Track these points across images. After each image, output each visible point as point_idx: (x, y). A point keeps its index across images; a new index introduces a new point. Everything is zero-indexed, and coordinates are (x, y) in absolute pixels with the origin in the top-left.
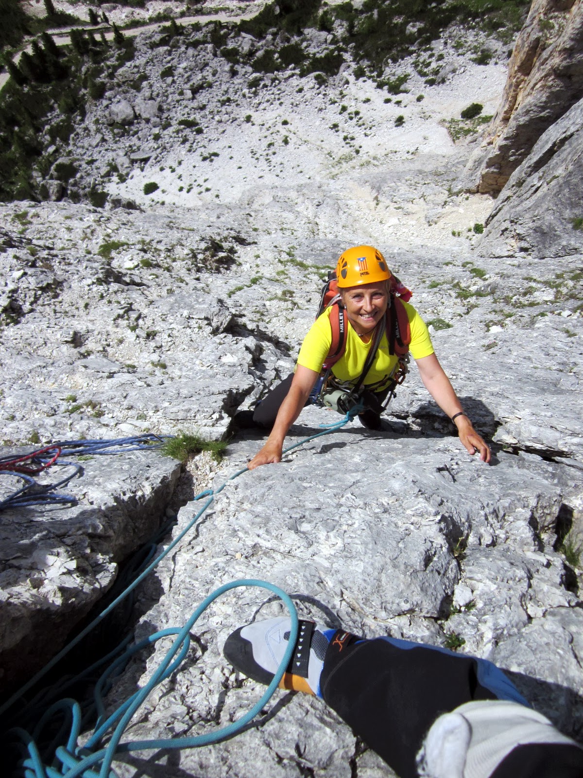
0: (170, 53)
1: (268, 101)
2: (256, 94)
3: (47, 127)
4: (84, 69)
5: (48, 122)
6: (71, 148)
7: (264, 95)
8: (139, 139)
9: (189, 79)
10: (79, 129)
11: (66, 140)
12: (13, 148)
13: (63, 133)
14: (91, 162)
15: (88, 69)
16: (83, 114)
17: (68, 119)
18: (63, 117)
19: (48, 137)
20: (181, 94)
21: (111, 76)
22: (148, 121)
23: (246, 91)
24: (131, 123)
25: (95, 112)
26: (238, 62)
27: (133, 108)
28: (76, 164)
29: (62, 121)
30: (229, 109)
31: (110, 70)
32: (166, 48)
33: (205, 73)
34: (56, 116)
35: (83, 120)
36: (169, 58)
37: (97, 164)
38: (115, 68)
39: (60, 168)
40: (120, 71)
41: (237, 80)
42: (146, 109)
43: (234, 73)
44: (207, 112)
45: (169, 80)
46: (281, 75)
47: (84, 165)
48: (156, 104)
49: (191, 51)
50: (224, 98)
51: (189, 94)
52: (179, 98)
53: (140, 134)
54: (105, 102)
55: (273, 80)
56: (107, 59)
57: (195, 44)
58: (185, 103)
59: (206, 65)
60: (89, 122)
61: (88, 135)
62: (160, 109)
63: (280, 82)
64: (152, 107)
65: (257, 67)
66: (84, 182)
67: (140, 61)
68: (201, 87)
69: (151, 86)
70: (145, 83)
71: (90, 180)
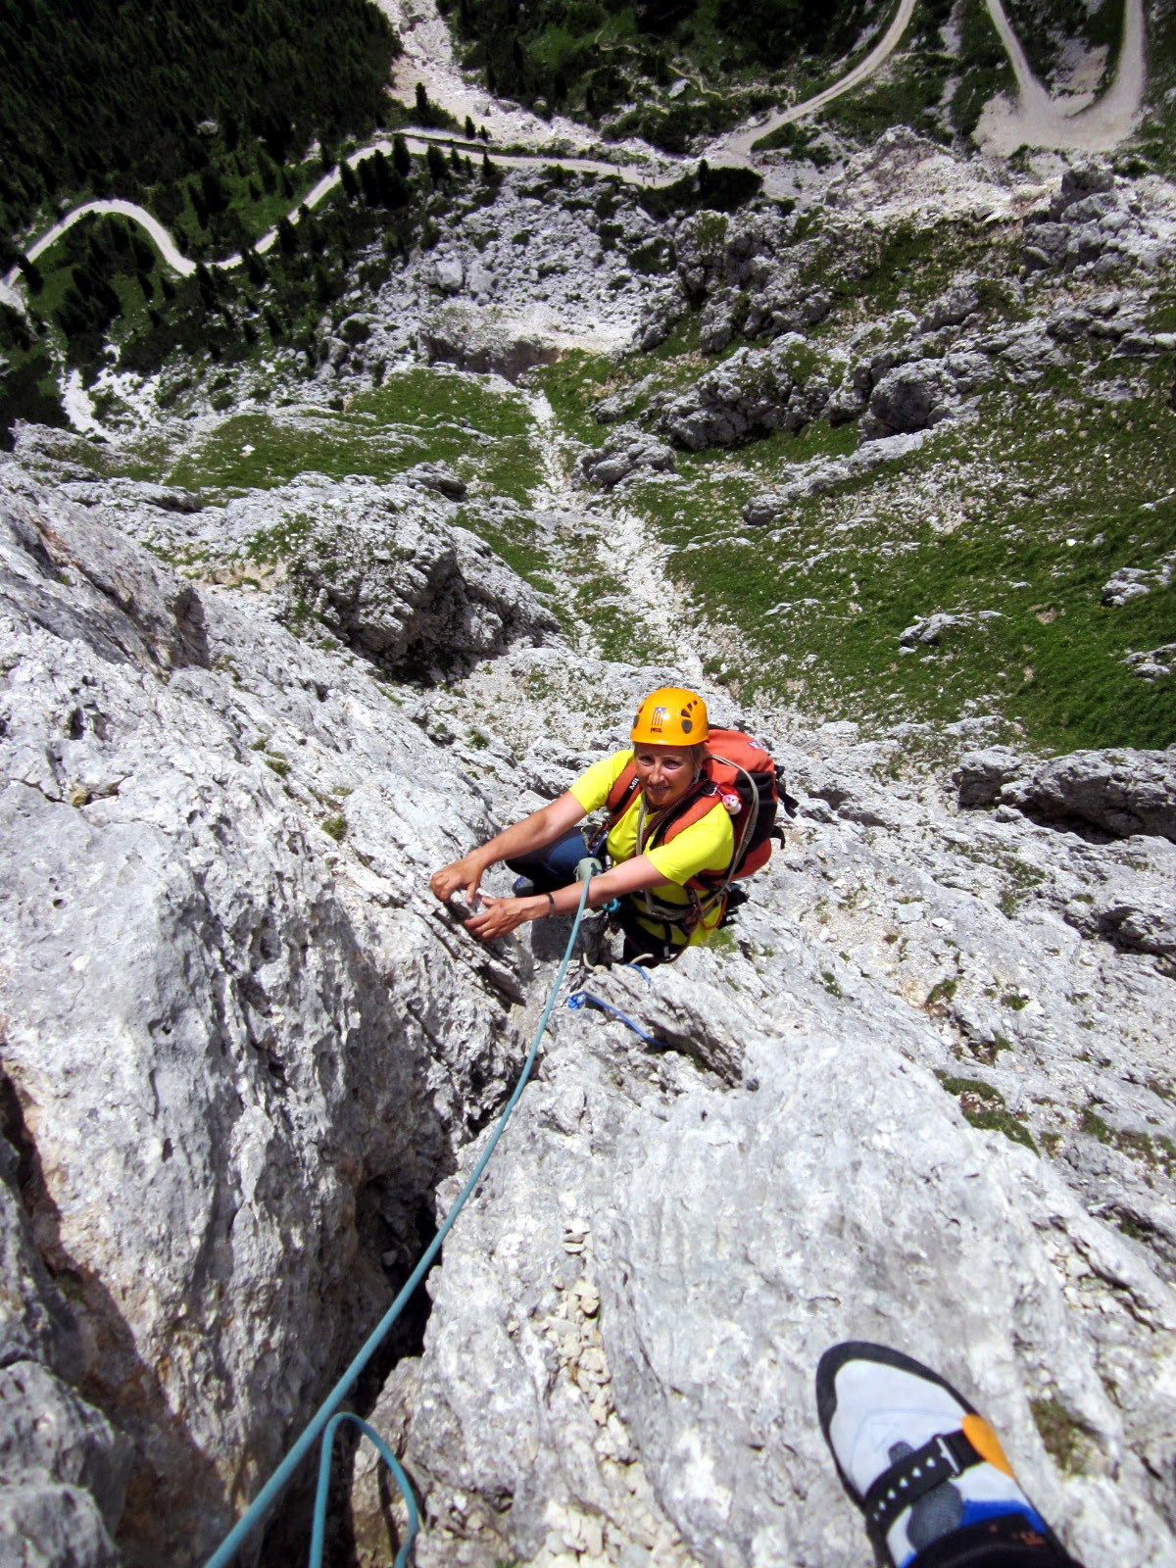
0: (538, 210)
2: (613, 298)
3: (361, 264)
4: (431, 198)
5: (362, 257)
6: (377, 300)
7: (623, 302)
9: (543, 255)
10: (395, 280)
11: (375, 288)
13: (376, 278)
14: (390, 329)
15: (436, 200)
16: (406, 262)
17: (388, 262)
18: (383, 256)
19: (356, 277)
20: (526, 271)
21: (457, 220)
22: (474, 295)
23: (602, 291)
24: (453, 292)
25: (423, 264)
26: (614, 247)
27: (466, 270)
28: (372, 326)
29: (380, 261)
30: (574, 309)
31: (459, 213)
32: (536, 201)
33: (568, 251)
34: (374, 253)
35: (402, 269)
36: (534, 217)
37: (396, 333)
38: (467, 210)
39: (352, 325)
40: (470, 217)
41: (599, 274)
42: (478, 279)
43: (599, 262)
45: (520, 248)
46: (656, 281)
47: (382, 331)
48: (492, 276)
49: (565, 216)
50: (574, 293)
51: (534, 274)
52: (522, 276)
54: (435, 255)
55: (644, 285)
56: (462, 194)
57: (572, 207)
58: (526, 284)
59: (574, 240)
60: (407, 276)
61: (402, 291)
62: (495, 284)
64: (486, 278)
65: (633, 262)
66: (373, 352)
67: (499, 210)
68: (552, 270)
69: (497, 250)
70: (491, 243)
71: (382, 351)
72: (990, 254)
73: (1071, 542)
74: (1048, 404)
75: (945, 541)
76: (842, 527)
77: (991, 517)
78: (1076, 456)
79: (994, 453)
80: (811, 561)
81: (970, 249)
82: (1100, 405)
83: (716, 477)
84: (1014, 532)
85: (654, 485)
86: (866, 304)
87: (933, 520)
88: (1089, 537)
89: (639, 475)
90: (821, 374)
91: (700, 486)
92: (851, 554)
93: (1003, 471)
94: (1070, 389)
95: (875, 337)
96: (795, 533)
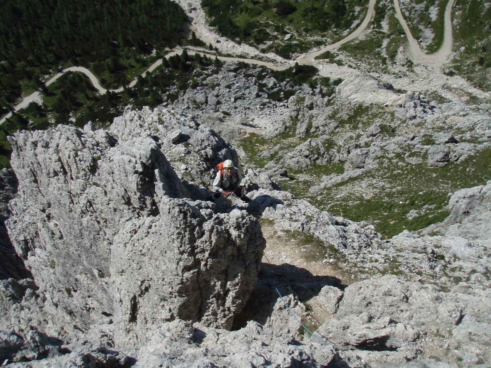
0: (235, 76)
1: (266, 114)
2: (262, 109)
3: (168, 93)
4: (195, 71)
5: (168, 91)
7: (267, 111)
8: (203, 113)
9: (236, 92)
10: (180, 99)
11: (173, 101)
12: (149, 97)
13: (173, 98)
15: (197, 71)
16: (185, 93)
17: (178, 93)
18: (176, 90)
19: (165, 98)
20: (230, 98)
21: (205, 79)
22: (210, 106)
23: (258, 106)
24: (202, 104)
25: (189, 93)
26: (263, 91)
27: (207, 97)
29: (175, 92)
31: (205, 76)
32: (234, 74)
33: (245, 92)
34: (173, 89)
35: (183, 95)
36: (234, 79)
38: (208, 75)
40: (210, 78)
41: (258, 100)
42: (211, 100)
43: (258, 96)
44: (237, 110)
45: (228, 90)
46: (278, 104)
48: (217, 99)
49: (245, 79)
50: (248, 106)
51: (233, 100)
52: (228, 99)
53: (204, 111)
54: (195, 91)
55: (274, 105)
56: (207, 70)
57: (247, 76)
58: (230, 103)
59: (248, 88)
60: (186, 97)
61: (183, 103)
62: (218, 102)
63: (276, 107)
64: (215, 99)
65: (270, 96)
67: (220, 76)
68: (240, 98)
69: (219, 90)
70: (217, 88)
72: (386, 115)
73: (401, 202)
74: (397, 163)
75: (368, 201)
76: (338, 196)
77: (380, 195)
78: (404, 178)
79: (382, 177)
80: (329, 206)
81: (380, 113)
82: (410, 164)
83: (301, 179)
84: (386, 199)
85: (281, 181)
86: (349, 126)
87: (364, 195)
88: (406, 201)
89: (276, 178)
90: (334, 149)
91: (296, 182)
92: (341, 204)
93: (384, 181)
94: (403, 160)
95: (351, 138)
96: (325, 197)
